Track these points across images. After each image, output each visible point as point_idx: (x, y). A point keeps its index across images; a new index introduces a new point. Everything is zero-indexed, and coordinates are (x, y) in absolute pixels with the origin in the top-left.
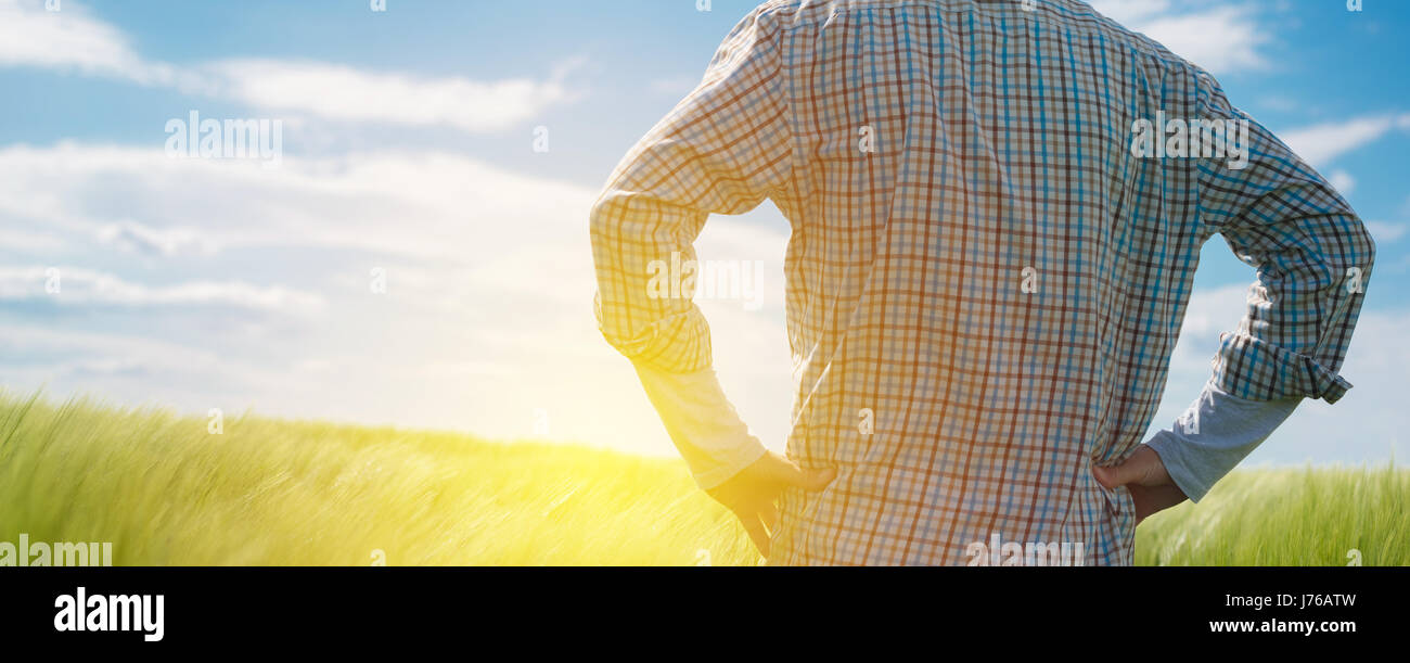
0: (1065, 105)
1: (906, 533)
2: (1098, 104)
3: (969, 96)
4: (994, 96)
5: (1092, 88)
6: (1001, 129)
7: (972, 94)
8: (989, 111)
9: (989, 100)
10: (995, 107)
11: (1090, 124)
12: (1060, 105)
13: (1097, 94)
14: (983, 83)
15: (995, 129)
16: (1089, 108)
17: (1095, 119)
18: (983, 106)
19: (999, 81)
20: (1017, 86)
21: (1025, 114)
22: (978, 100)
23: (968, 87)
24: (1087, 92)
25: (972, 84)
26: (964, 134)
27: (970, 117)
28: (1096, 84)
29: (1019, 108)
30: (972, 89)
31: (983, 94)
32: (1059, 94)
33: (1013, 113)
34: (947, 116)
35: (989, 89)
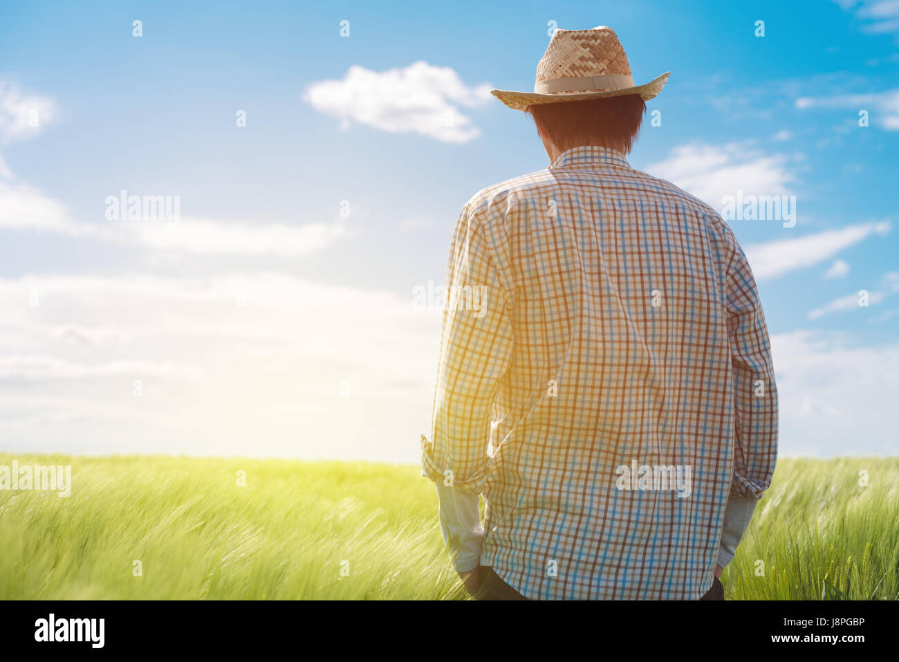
0: (662, 256)
1: (573, 533)
2: (683, 254)
3: (601, 255)
4: (617, 253)
5: (679, 243)
6: (622, 275)
7: (603, 253)
8: (614, 264)
9: (614, 256)
10: (618, 260)
11: (678, 268)
12: (659, 256)
13: (682, 247)
14: (610, 245)
15: (618, 275)
16: (677, 257)
17: (681, 264)
18: (610, 260)
19: (619, 243)
20: (631, 245)
21: (637, 264)
22: (606, 257)
23: (600, 248)
24: (676, 246)
25: (602, 246)
26: (600, 281)
27: (603, 269)
28: (681, 240)
29: (633, 260)
30: (603, 250)
31: (610, 253)
32: (658, 249)
33: (629, 264)
34: (588, 270)
35: (613, 249)
